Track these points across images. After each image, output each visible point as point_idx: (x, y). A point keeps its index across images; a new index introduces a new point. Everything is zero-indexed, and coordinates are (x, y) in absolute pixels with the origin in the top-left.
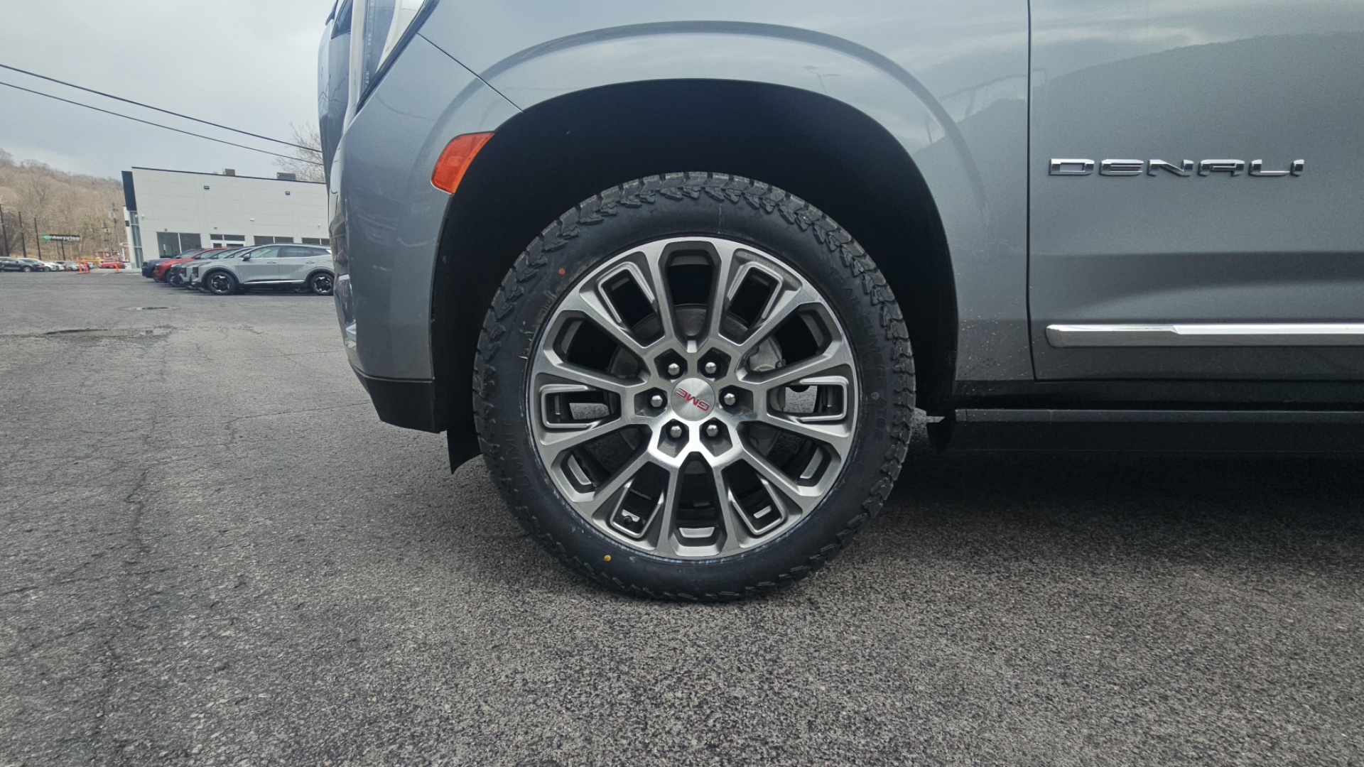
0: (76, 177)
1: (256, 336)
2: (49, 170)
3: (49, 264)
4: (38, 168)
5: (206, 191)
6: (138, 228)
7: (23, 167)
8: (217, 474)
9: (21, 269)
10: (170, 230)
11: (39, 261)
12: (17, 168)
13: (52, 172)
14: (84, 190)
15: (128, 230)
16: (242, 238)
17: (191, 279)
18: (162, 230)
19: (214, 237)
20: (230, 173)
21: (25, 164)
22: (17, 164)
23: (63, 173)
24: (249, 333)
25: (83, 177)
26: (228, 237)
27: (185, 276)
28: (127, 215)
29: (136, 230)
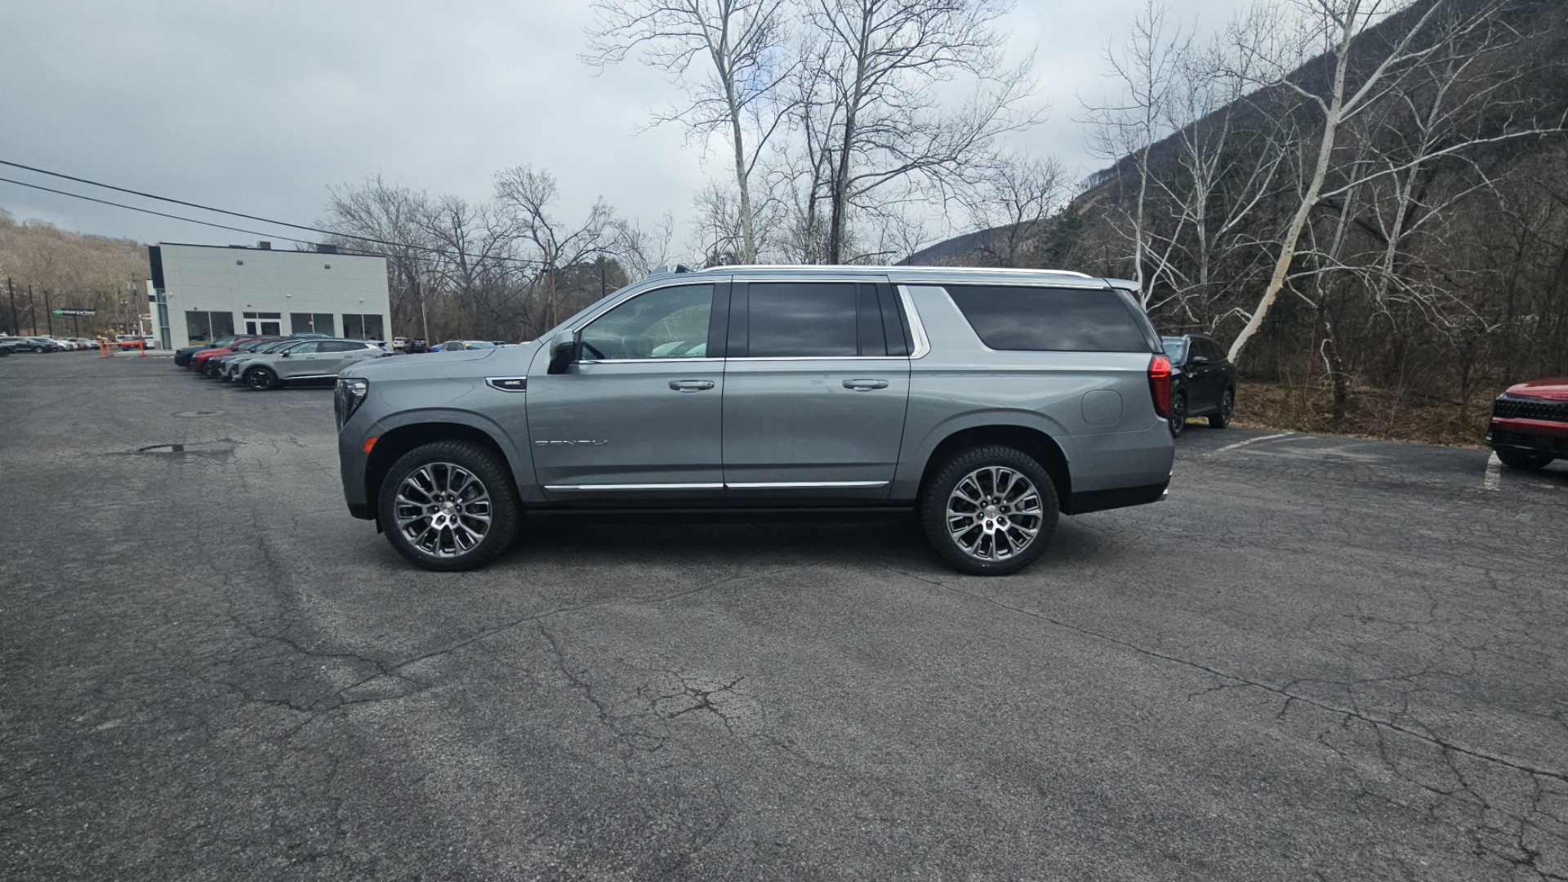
0: (86, 237)
1: (301, 449)
2: (54, 230)
3: (63, 343)
4: (43, 228)
5: (240, 267)
6: (165, 306)
7: (25, 227)
8: (292, 539)
9: (32, 349)
10: (200, 309)
11: (51, 340)
12: (18, 228)
13: (59, 233)
14: (94, 253)
15: (153, 306)
16: (277, 316)
17: (230, 374)
18: (191, 309)
19: (247, 315)
20: (265, 246)
21: (28, 224)
22: (20, 224)
23: (71, 233)
24: (294, 446)
25: (94, 237)
26: (262, 315)
27: (224, 371)
28: (152, 291)
29: (163, 310)
